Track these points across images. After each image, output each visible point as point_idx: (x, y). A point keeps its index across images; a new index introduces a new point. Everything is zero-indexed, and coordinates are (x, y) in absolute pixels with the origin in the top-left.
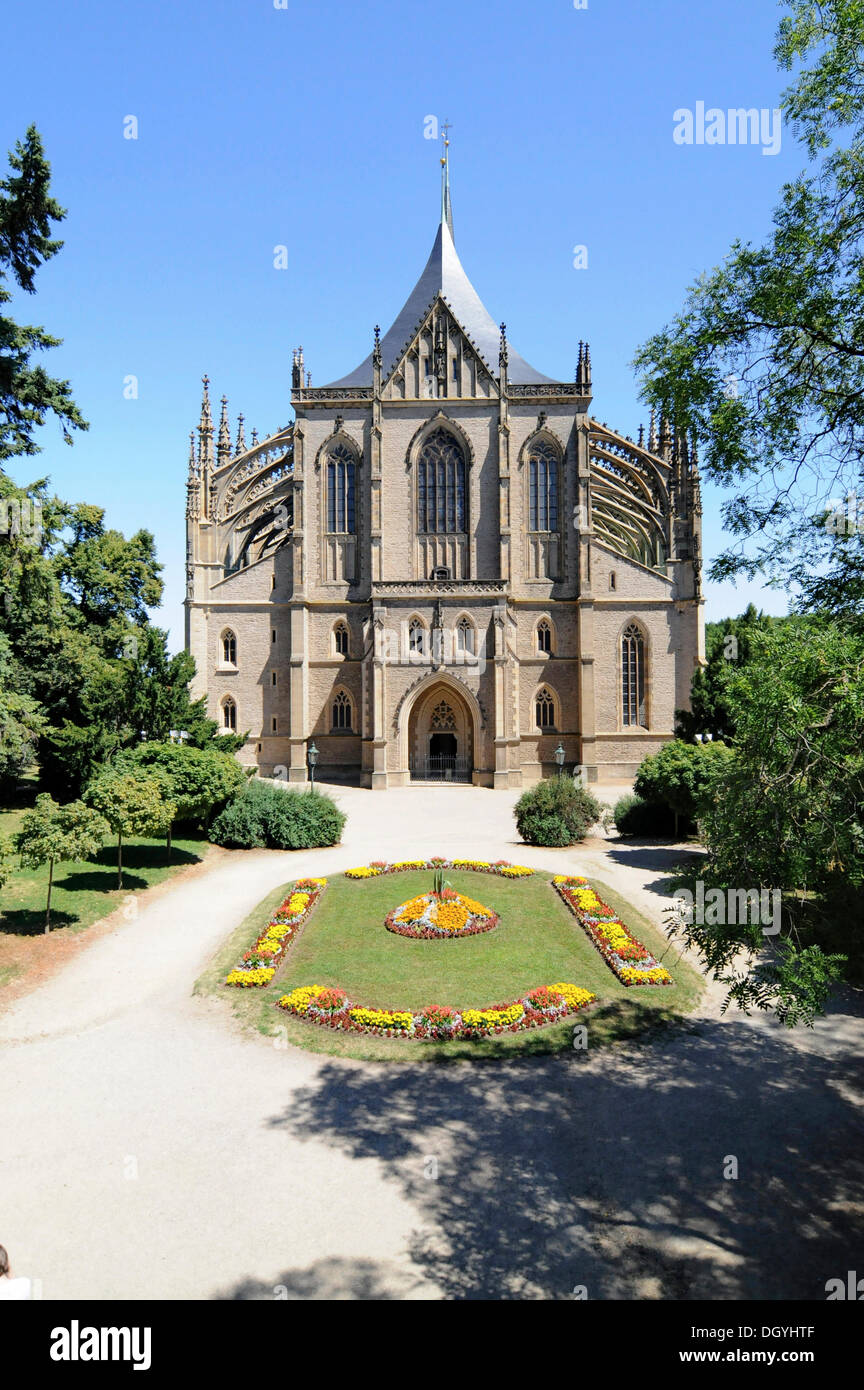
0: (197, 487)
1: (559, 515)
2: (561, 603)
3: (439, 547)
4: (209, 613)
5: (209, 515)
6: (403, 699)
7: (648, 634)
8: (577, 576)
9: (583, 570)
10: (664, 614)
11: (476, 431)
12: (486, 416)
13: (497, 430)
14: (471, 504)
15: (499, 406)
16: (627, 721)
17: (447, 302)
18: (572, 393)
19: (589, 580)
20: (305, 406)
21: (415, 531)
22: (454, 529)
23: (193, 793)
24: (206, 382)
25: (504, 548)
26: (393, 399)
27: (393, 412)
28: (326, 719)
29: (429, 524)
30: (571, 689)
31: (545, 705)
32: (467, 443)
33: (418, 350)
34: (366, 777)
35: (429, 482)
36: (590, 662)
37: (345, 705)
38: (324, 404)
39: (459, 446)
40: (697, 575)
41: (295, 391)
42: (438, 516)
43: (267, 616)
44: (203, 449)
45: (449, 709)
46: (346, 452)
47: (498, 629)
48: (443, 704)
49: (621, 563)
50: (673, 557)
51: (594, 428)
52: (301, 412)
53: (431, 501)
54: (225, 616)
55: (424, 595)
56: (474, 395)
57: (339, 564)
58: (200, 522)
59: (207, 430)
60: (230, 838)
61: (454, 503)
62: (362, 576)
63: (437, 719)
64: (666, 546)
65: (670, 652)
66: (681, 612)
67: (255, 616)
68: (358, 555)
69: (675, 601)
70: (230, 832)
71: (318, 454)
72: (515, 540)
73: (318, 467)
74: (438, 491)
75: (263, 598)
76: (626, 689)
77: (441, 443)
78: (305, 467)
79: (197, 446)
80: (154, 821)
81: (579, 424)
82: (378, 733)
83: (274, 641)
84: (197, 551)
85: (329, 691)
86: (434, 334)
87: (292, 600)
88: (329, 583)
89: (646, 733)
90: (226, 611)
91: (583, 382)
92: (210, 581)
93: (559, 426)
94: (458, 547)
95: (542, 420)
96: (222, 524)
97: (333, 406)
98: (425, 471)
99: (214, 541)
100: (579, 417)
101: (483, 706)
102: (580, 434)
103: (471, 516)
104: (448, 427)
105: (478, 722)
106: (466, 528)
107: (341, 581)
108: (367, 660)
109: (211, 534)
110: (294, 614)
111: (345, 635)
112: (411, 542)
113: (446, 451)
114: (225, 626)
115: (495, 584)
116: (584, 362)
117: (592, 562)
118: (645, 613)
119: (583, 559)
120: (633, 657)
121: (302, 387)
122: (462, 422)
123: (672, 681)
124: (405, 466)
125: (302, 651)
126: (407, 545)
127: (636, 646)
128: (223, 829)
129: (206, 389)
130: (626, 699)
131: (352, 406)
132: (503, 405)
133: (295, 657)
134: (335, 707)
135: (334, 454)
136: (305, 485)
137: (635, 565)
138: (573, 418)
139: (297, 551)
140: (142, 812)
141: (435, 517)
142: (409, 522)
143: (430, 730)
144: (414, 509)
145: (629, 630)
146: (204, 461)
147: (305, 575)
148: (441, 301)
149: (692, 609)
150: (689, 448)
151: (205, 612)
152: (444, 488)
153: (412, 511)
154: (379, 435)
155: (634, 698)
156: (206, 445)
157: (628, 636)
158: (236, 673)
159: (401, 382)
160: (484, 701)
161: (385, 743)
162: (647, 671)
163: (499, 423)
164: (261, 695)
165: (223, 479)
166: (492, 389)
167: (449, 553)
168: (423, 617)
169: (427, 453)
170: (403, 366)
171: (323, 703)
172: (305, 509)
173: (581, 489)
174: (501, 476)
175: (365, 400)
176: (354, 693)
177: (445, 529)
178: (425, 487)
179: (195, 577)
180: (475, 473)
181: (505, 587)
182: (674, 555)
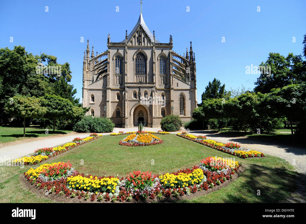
0: (86, 63)
1: (166, 71)
2: (166, 89)
3: (140, 77)
4: (88, 91)
5: (88, 69)
6: (132, 108)
7: (185, 96)
8: (170, 83)
9: (171, 82)
10: (188, 91)
11: (148, 53)
12: (150, 50)
13: (153, 53)
14: (147, 68)
15: (153, 48)
16: (180, 114)
17: (142, 26)
18: (169, 45)
19: (173, 84)
20: (110, 46)
21: (135, 74)
22: (143, 73)
23: (59, 110)
24: (88, 41)
25: (154, 77)
26: (130, 45)
27: (130, 48)
28: (115, 114)
29: (138, 72)
30: (169, 107)
31: (163, 111)
32: (146, 55)
33: (135, 36)
34: (123, 125)
35: (138, 63)
36: (173, 101)
37: (119, 111)
38: (115, 46)
39: (144, 56)
40: (195, 83)
41: (108, 43)
42: (140, 70)
43: (101, 91)
44: (87, 55)
45: (142, 112)
46: (119, 57)
47: (153, 93)
48: (141, 111)
49: (179, 81)
50: (190, 80)
51: (173, 53)
52: (109, 47)
53: (138, 67)
54: (92, 91)
55: (137, 86)
56: (148, 45)
57: (118, 81)
58: (86, 71)
59: (88, 51)
60: (79, 129)
61: (143, 68)
62: (123, 83)
63: (140, 114)
64: (189, 78)
65: (189, 100)
66: (192, 91)
67: (99, 91)
68: (122, 78)
69: (191, 89)
70: (79, 128)
71: (113, 57)
72: (157, 76)
73: (113, 59)
74: (140, 66)
75: (100, 87)
76: (180, 107)
77: (140, 55)
78: (110, 59)
79: (86, 55)
80: (35, 111)
81: (170, 52)
82: (126, 116)
83: (103, 97)
84: (85, 77)
85: (115, 108)
86: (139, 32)
87: (107, 87)
88: (115, 84)
89: (185, 116)
90: (92, 90)
91: (171, 43)
92: (88, 84)
93: (166, 52)
94: (144, 77)
95: (162, 51)
96: (91, 71)
97: (116, 47)
98: (137, 61)
99: (89, 75)
100: (170, 50)
101: (150, 110)
102: (170, 53)
103: (147, 71)
104: (142, 52)
105: (149, 113)
106: (146, 73)
107: (118, 84)
108: (124, 100)
109: (89, 73)
110: (107, 90)
111: (119, 96)
112: (134, 76)
113: (142, 57)
114: (92, 93)
115: (153, 83)
116: (171, 39)
117: (173, 81)
118: (184, 91)
119: (171, 80)
120: (182, 101)
121: (109, 42)
122: (145, 51)
123: (190, 106)
124: (133, 60)
125: (109, 99)
126: (133, 76)
127: (182, 99)
128: (77, 127)
129: (88, 42)
130: (180, 109)
131: (121, 47)
132: (154, 47)
133: (107, 100)
134: (117, 111)
135: (117, 57)
136: (110, 63)
137: (182, 81)
138: (169, 51)
139: (108, 77)
140: (30, 108)
141: (139, 71)
142: (133, 72)
143: (138, 116)
144: (135, 69)
145: (181, 95)
146: (87, 58)
147: (110, 82)
148: (140, 25)
149: (194, 91)
150: (193, 58)
151: (87, 90)
152: (141, 65)
153: (134, 69)
154: (127, 52)
155: (182, 109)
156: (88, 54)
157: (181, 96)
158: (94, 104)
159: (132, 42)
160: (150, 109)
161: (128, 118)
162: (185, 103)
163: (153, 51)
164: (100, 109)
165: (92, 62)
166: (151, 44)
167: (142, 78)
168: (136, 90)
169: (137, 57)
170: (132, 39)
171: (114, 110)
172: (110, 68)
173: (171, 65)
174: (154, 62)
175: (124, 45)
176: (121, 108)
177: (141, 73)
178: (137, 64)
179: (85, 82)
180: (148, 61)
181: (155, 84)
182: (190, 79)
